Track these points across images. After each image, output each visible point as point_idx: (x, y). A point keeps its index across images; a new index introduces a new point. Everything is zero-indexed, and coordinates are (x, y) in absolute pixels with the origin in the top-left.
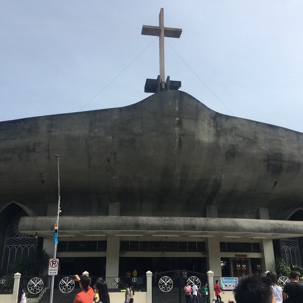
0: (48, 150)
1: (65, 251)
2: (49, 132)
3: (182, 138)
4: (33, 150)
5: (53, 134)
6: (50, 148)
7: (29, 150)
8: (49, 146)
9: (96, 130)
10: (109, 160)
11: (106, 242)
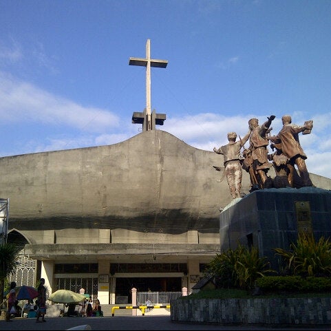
0: (45, 184)
1: (61, 272)
2: (45, 167)
3: (164, 173)
4: (32, 183)
5: (49, 169)
6: (47, 182)
7: (28, 183)
8: (45, 180)
9: (88, 166)
10: (99, 193)
11: (97, 264)
